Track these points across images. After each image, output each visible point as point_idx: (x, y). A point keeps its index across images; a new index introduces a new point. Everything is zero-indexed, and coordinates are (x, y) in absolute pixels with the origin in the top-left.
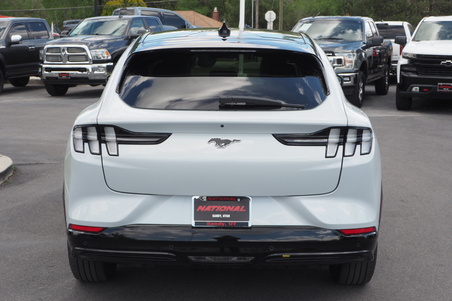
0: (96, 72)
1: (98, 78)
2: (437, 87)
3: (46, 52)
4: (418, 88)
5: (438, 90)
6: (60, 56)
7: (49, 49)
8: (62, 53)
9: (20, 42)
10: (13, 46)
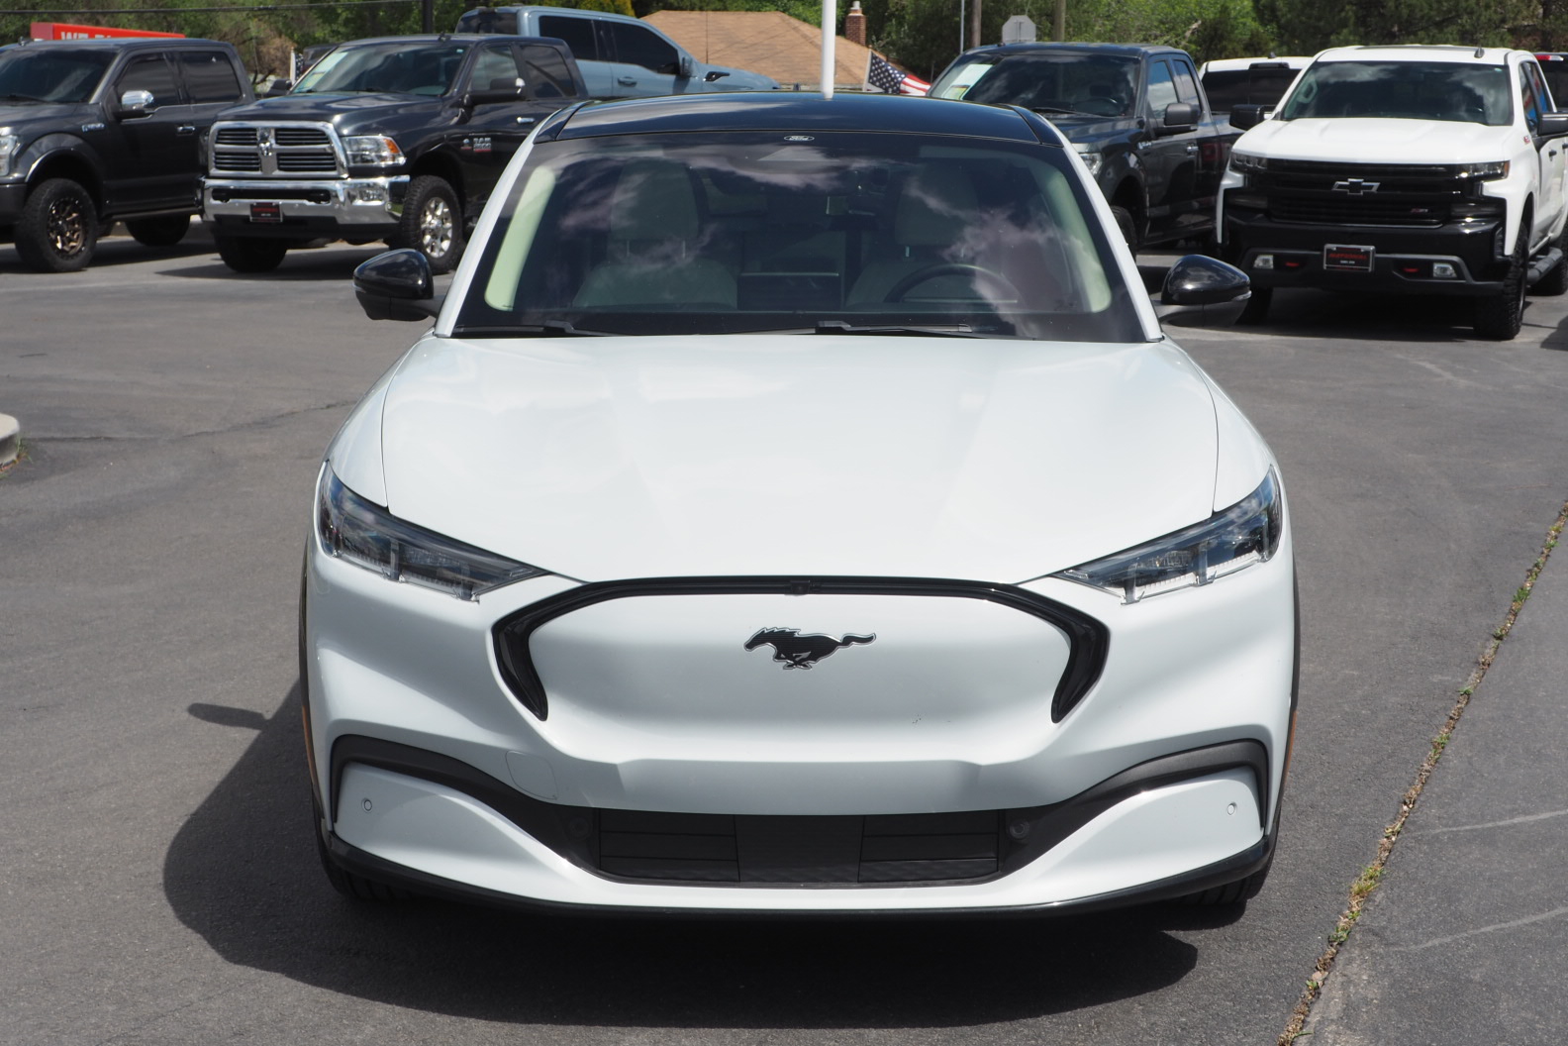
0: (359, 202)
1: (366, 220)
2: (1322, 256)
3: (217, 143)
4: (1270, 258)
5: (1325, 266)
6: (256, 154)
7: (223, 134)
8: (262, 145)
9: (147, 112)
10: (125, 121)
